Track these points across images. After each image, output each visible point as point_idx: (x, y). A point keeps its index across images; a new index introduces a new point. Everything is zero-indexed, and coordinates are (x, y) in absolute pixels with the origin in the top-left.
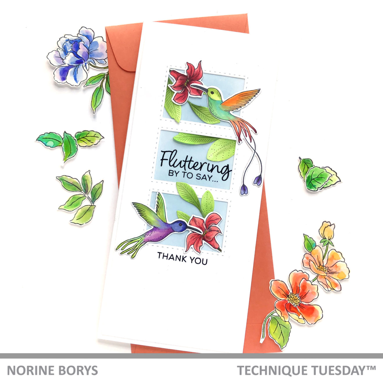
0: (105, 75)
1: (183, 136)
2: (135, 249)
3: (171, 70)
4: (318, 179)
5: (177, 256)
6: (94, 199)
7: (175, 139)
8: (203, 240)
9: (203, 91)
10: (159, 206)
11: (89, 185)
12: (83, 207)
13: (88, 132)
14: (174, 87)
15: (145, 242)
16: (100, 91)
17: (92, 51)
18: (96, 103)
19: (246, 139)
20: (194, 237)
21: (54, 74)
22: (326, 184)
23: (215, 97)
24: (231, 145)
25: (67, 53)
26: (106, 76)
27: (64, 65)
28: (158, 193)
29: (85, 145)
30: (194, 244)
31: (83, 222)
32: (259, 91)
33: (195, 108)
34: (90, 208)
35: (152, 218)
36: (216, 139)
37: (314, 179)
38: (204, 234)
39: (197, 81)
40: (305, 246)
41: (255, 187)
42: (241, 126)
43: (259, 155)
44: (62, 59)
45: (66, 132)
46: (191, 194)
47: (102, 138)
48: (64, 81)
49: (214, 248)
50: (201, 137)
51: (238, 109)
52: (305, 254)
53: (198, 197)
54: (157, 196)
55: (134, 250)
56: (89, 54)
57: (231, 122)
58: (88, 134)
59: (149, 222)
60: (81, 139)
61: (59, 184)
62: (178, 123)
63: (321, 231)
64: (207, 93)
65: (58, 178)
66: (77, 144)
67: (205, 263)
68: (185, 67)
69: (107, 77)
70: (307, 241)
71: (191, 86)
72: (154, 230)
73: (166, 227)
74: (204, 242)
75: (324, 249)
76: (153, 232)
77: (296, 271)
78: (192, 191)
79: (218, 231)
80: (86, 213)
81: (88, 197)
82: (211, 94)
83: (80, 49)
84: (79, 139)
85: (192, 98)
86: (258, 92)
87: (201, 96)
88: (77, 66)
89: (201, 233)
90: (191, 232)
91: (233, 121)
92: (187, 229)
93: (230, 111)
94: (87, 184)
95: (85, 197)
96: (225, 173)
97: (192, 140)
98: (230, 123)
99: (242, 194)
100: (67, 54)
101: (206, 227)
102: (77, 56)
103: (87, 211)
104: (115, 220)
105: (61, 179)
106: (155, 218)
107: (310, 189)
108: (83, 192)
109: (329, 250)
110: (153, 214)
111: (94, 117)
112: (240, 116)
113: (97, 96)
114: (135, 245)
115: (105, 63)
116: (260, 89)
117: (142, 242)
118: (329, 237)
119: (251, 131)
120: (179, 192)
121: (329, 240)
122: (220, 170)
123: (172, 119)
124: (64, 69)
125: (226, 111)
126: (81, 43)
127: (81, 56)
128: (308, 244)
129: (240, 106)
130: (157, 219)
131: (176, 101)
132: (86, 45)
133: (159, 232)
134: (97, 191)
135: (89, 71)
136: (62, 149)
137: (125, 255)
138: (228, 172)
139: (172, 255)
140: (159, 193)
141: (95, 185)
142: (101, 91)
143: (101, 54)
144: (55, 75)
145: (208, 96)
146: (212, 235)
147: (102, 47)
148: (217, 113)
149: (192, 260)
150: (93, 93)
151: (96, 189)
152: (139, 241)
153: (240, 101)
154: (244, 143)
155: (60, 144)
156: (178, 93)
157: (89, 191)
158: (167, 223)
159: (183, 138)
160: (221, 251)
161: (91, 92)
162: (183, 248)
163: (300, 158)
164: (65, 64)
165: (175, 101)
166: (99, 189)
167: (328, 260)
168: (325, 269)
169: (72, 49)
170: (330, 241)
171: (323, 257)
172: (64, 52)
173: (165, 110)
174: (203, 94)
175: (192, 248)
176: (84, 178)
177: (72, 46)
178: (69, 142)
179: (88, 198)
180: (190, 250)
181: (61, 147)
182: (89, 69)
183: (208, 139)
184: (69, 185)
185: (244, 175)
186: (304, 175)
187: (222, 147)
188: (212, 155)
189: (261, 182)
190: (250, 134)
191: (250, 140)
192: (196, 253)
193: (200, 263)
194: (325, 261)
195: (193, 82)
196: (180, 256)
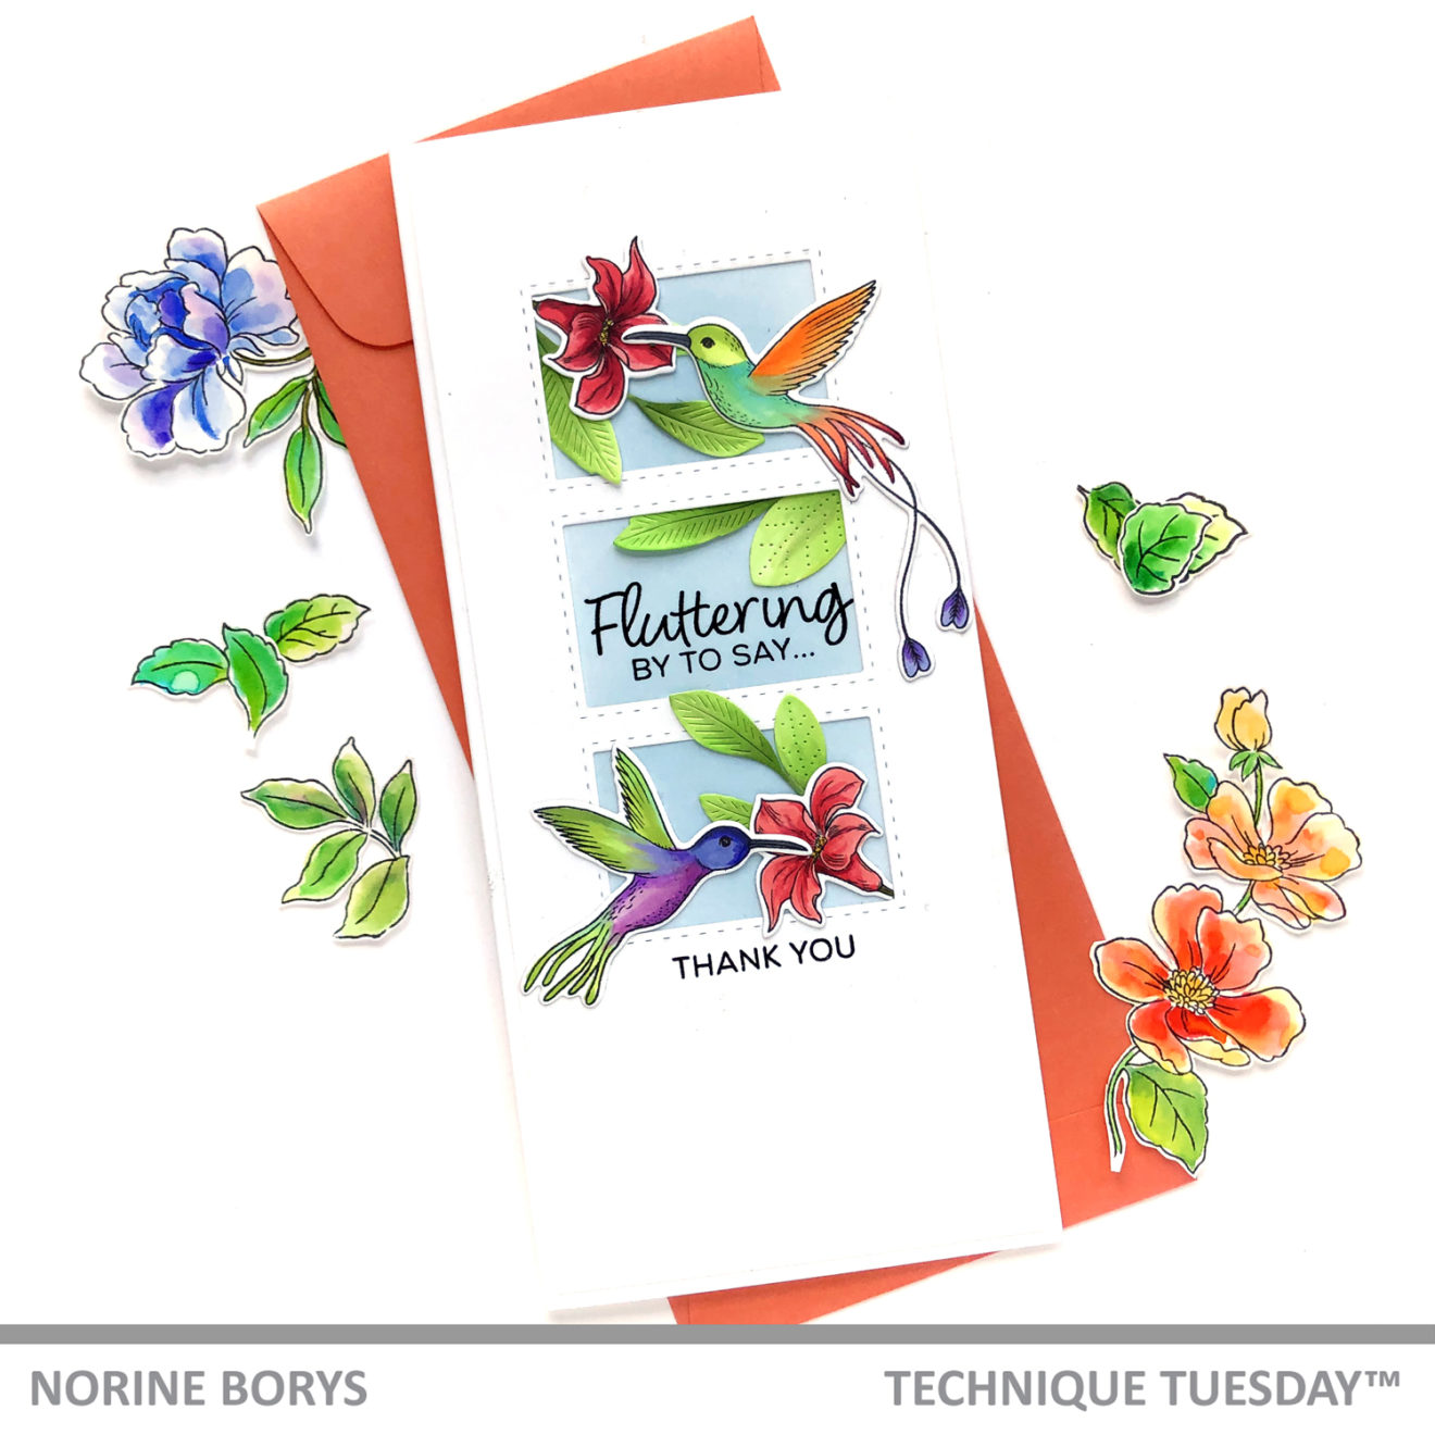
0: (308, 382)
1: (649, 527)
2: (592, 971)
3: (538, 299)
4: (1164, 548)
5: (743, 954)
6: (395, 835)
7: (621, 544)
8: (819, 875)
9: (672, 347)
10: (632, 795)
11: (366, 790)
12: (365, 873)
13: (307, 605)
14: (568, 360)
15: (620, 935)
16: (305, 446)
17: (234, 311)
18: (304, 493)
19: (872, 475)
20: (786, 872)
21: (125, 431)
22: (1197, 556)
23: (721, 355)
24: (828, 513)
25: (146, 342)
26: (310, 386)
27: (152, 388)
28: (615, 753)
29: (308, 652)
30: (790, 898)
31: (380, 927)
32: (871, 288)
33: (662, 415)
34: (390, 868)
35: (617, 846)
36: (766, 505)
37: (1152, 550)
38: (818, 850)
39: (643, 313)
40: (1179, 795)
41: (952, 636)
42: (842, 435)
43: (932, 519)
44: (138, 367)
45: (229, 624)
46: (733, 723)
47: (364, 613)
48: (170, 446)
49: (863, 889)
50: (712, 511)
51: (815, 377)
52: (1188, 823)
53: (760, 726)
54: (615, 763)
55: (587, 975)
56: (228, 321)
57: (802, 429)
58: (308, 610)
59: (612, 865)
60: (289, 636)
61: (258, 814)
62: (616, 485)
63: (1225, 729)
64: (689, 347)
65: (247, 795)
66: (280, 656)
67: (846, 950)
68: (587, 276)
69: (316, 386)
70: (1182, 778)
71: (626, 338)
72: (637, 887)
73: (678, 864)
74: (823, 878)
75: (1250, 787)
76: (637, 893)
77: (1171, 891)
78: (734, 712)
79: (861, 827)
80: (381, 890)
81: (373, 831)
82: (704, 349)
83: (189, 312)
84: (282, 637)
85: (639, 380)
86: (872, 295)
87: (671, 365)
88: (196, 378)
89: (805, 849)
90: (768, 857)
91: (810, 425)
92: (752, 851)
93: (787, 391)
94: (357, 789)
95: (364, 836)
96: (832, 615)
97: (682, 531)
98: (798, 434)
99: (911, 675)
100: (150, 344)
101: (818, 825)
102: (189, 342)
103: (384, 882)
104: (492, 887)
105: (259, 796)
106: (628, 844)
107: (1148, 591)
108: (348, 819)
109: (1267, 785)
110: (620, 832)
111: (314, 544)
112: (827, 397)
113: (300, 468)
114: (589, 957)
115: (296, 337)
116: (874, 282)
117: (607, 938)
118: (1256, 741)
119: (884, 439)
120: (688, 727)
121: (1259, 749)
122: (810, 613)
123: (590, 478)
124: (153, 401)
125: (773, 394)
126: (188, 292)
127: (201, 337)
128: (1189, 785)
129: (820, 364)
130: (638, 845)
131: (588, 409)
132: (207, 292)
133: (657, 887)
134: (399, 802)
135: (244, 383)
136: (232, 688)
137: (562, 1000)
138: (842, 610)
139: (726, 955)
140: (618, 750)
141: (387, 785)
142: (310, 443)
143: (271, 311)
144: (129, 432)
145: (696, 358)
146: (845, 846)
147: (268, 283)
148: (744, 412)
149: (800, 953)
150: (285, 460)
151: (393, 795)
152: (596, 938)
153: (815, 344)
154: (869, 494)
155: (218, 673)
156: (585, 377)
157: (369, 812)
158: (677, 850)
159: (647, 533)
160: (890, 892)
161: (274, 455)
162: (758, 921)
163: (1081, 489)
164: (151, 381)
165: (584, 410)
166: (402, 793)
167: (1272, 821)
168: (1272, 856)
169: (160, 320)
170: (1262, 754)
171: (1254, 816)
172: (136, 338)
173: (557, 452)
174: (677, 357)
175: (787, 911)
176: (342, 769)
177: (158, 310)
178: (250, 657)
179: (376, 835)
180: (785, 919)
181: (227, 682)
182: (242, 378)
183: (740, 511)
184: (293, 809)
185: (901, 605)
186: (1112, 548)
187: (795, 525)
188: (769, 564)
189: (965, 611)
190: (882, 451)
191: (887, 476)
192: (806, 924)
193: (829, 956)
194: (1264, 826)
195: (629, 322)
196: (756, 950)
